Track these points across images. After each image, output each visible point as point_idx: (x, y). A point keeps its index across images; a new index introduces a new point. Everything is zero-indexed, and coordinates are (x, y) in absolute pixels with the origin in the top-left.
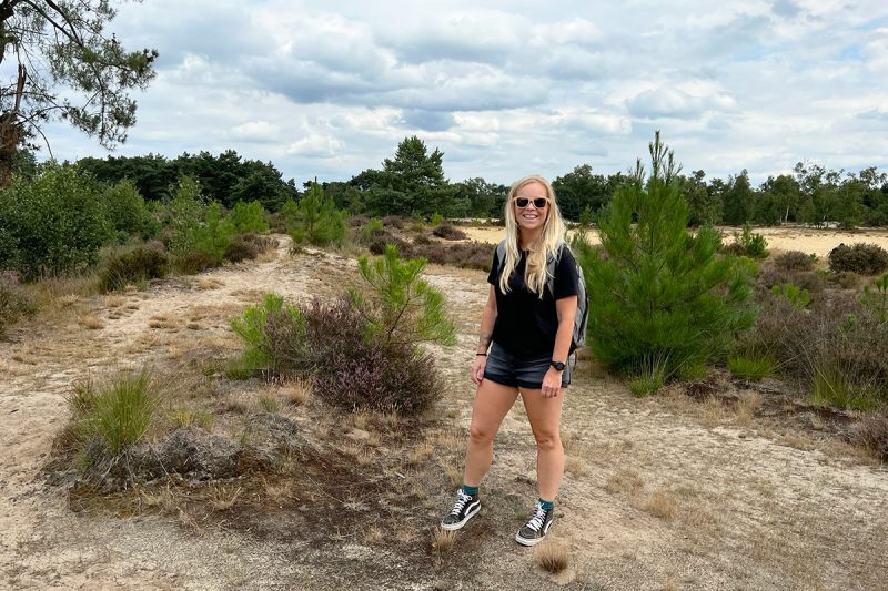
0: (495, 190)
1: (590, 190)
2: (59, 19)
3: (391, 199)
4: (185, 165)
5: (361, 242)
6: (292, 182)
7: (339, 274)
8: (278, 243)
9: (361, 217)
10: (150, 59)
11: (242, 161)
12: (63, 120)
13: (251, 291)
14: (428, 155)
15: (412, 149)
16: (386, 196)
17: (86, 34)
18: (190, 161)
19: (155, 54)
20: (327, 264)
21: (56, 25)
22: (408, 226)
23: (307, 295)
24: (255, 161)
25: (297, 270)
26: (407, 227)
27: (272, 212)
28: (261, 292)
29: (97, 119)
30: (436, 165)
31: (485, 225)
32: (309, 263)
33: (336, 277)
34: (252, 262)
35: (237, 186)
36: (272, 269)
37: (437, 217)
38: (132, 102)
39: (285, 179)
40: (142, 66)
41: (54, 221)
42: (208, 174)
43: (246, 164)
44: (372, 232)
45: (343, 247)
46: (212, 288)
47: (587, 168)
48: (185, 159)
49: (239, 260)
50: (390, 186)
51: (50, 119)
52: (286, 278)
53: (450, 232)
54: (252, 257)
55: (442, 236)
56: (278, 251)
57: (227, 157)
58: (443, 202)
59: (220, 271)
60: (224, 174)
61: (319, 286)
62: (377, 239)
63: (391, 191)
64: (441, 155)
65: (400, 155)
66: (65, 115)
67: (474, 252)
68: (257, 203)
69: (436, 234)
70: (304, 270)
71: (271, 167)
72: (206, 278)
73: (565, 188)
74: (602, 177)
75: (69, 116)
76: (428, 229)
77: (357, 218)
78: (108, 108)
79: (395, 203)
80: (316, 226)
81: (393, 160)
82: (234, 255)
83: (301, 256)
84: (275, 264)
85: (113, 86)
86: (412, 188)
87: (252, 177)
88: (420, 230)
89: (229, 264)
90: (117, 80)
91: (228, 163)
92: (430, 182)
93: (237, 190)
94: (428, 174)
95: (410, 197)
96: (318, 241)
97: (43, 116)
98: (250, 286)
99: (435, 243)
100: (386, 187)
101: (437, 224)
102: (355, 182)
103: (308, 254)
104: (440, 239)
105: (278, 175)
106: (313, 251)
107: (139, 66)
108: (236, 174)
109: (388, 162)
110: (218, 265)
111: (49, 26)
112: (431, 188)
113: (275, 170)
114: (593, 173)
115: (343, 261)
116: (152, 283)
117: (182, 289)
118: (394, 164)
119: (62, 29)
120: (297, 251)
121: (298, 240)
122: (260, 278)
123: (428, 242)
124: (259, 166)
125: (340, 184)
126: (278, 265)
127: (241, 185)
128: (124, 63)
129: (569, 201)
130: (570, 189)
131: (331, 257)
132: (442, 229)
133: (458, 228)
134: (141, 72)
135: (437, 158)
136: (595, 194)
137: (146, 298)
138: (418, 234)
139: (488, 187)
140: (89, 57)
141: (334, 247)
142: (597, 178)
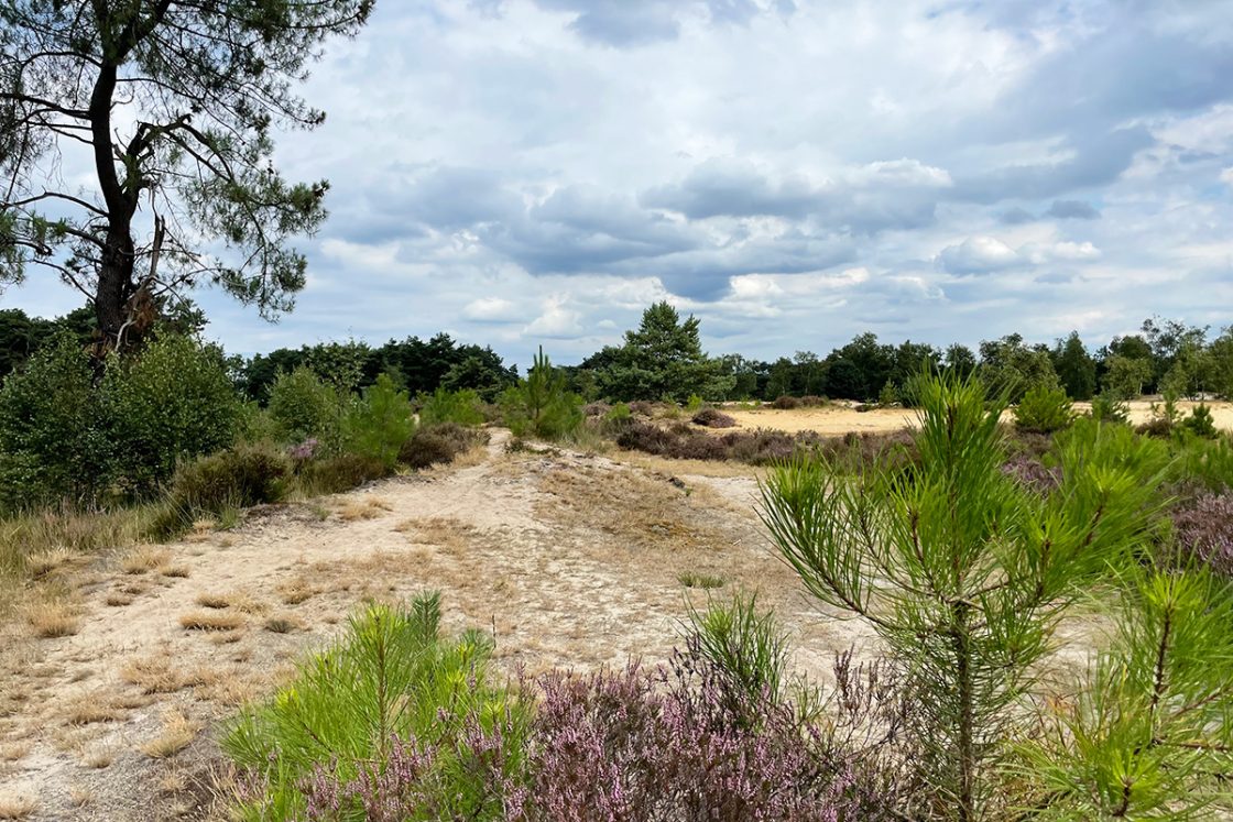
0: (756, 369)
1: (876, 364)
2: (203, 150)
3: (636, 379)
4: (391, 351)
5: (603, 434)
6: (514, 368)
7: (583, 483)
8: (488, 437)
9: (599, 404)
10: (319, 193)
11: (456, 346)
12: (214, 285)
13: (433, 521)
14: (681, 323)
15: (660, 318)
16: (628, 376)
17: (238, 168)
18: (397, 348)
19: (326, 185)
20: (564, 466)
21: (199, 158)
22: (659, 411)
23: (533, 525)
24: (471, 346)
25: (515, 478)
26: (658, 414)
27: (490, 402)
28: (451, 523)
29: (256, 283)
30: (691, 336)
31: (753, 408)
32: (535, 465)
33: (579, 487)
34: (444, 467)
35: (449, 374)
36: (476, 478)
37: (694, 399)
38: (300, 258)
39: (506, 365)
40: (308, 202)
41: (171, 414)
42: (417, 361)
43: (461, 349)
44: (615, 421)
45: (580, 441)
46: (366, 516)
47: (870, 337)
48: (391, 347)
49: (425, 464)
50: (634, 363)
51: (197, 286)
52: (499, 493)
53: (715, 418)
54: (446, 458)
55: (705, 424)
56: (489, 449)
57: (439, 341)
58: (701, 381)
59: (391, 483)
60: (436, 361)
61: (553, 505)
62: (626, 429)
63: (635, 370)
64: (697, 323)
65: (645, 326)
66: (216, 280)
67: (766, 443)
68: (472, 392)
69: (696, 421)
70: (527, 478)
71: (490, 351)
72: (360, 498)
73: (845, 362)
74: (891, 347)
75: (221, 281)
76: (686, 417)
77: (594, 404)
78: (269, 269)
79: (641, 384)
80: (543, 412)
81: (637, 332)
82: (417, 457)
83: (522, 455)
84: (482, 468)
85: (271, 233)
86: (662, 365)
87: (466, 363)
88: (673, 416)
89: (407, 472)
90: (276, 224)
91: (440, 349)
92: (684, 357)
93: (450, 378)
94: (680, 346)
95: (660, 376)
96: (546, 433)
97: (189, 282)
98: (436, 511)
99: (699, 432)
100: (628, 365)
101: (695, 407)
102: (587, 365)
103: (532, 452)
104: (701, 427)
105: (498, 361)
106: (542, 446)
107: (305, 204)
108: (448, 360)
109: (631, 336)
110: (388, 473)
111: (189, 159)
112: (687, 364)
113: (494, 355)
114: (879, 342)
115: (587, 461)
116: (251, 514)
117: (307, 522)
118: (638, 337)
119: (207, 163)
120: (516, 447)
121: (518, 433)
122: (456, 494)
123: (690, 432)
124: (476, 351)
125: (570, 369)
126: (488, 471)
127: (454, 372)
128: (284, 200)
129: (851, 377)
130: (851, 363)
131: (569, 454)
132: (704, 414)
133: (724, 413)
134: (307, 210)
135: (691, 327)
136: (884, 368)
137: (226, 545)
138: (673, 422)
139: (747, 364)
140: (239, 195)
141: (569, 441)
142: (885, 348)
